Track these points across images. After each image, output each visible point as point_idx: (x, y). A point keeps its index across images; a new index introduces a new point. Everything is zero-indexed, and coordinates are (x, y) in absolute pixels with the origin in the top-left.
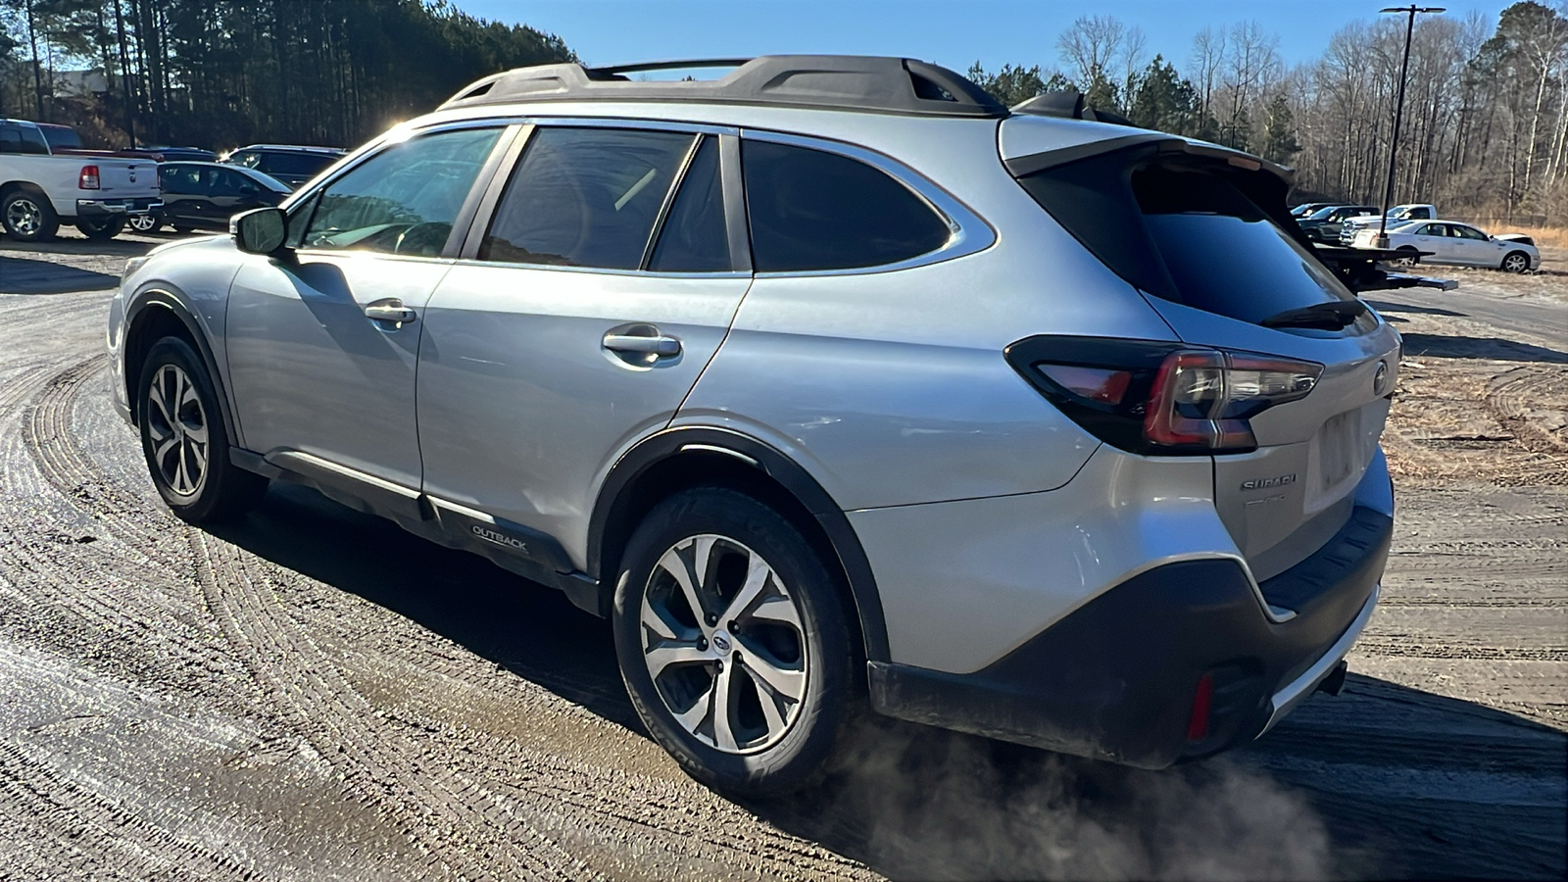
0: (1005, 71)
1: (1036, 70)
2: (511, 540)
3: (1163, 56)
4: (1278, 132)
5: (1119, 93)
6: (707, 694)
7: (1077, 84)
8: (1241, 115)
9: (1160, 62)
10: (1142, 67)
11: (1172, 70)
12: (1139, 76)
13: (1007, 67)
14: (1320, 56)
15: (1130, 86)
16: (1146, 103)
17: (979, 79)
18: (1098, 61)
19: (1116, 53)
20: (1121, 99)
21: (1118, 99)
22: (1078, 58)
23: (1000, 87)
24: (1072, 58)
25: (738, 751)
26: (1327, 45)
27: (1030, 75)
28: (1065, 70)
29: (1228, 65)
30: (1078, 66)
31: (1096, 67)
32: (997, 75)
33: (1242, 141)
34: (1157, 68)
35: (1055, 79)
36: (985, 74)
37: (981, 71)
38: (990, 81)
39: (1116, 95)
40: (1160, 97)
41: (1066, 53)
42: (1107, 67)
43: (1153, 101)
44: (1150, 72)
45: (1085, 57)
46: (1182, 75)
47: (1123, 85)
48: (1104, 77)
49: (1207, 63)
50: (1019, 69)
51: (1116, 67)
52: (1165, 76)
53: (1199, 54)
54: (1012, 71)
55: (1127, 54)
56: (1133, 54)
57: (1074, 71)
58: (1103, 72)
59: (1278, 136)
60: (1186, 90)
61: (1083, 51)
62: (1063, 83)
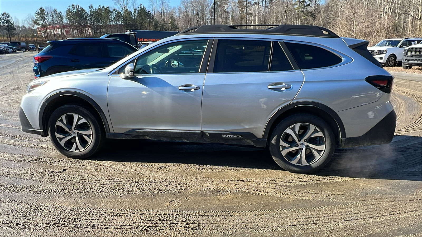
0: (99, 7)
1: (108, 7)
2: (236, 136)
3: (142, 4)
4: (173, 24)
5: (132, 14)
6: (299, 155)
7: (120, 11)
8: (163, 20)
9: (141, 6)
10: (137, 7)
11: (144, 8)
12: (137, 9)
13: (100, 6)
14: (179, 5)
15: (135, 12)
16: (140, 17)
17: (92, 10)
18: (125, 5)
19: (130, 3)
20: (133, 16)
21: (132, 15)
22: (119, 4)
23: (99, 12)
24: (118, 4)
25: (308, 164)
26: (180, 2)
27: (107, 9)
28: (116, 7)
29: (158, 7)
30: (120, 6)
31: (125, 7)
32: (97, 8)
33: (164, 26)
34: (141, 7)
35: (114, 10)
36: (94, 8)
37: (93, 7)
38: (96, 10)
39: (131, 14)
40: (143, 15)
41: (116, 2)
42: (127, 7)
43: (142, 16)
44: (139, 8)
45: (121, 4)
46: (147, 9)
47: (133, 12)
48: (127, 9)
49: (153, 6)
50: (103, 7)
51: (130, 7)
52: (143, 9)
53: (151, 4)
54: (101, 7)
55: (132, 3)
56: (134, 3)
57: (119, 8)
58: (127, 8)
59: (173, 25)
60: (149, 13)
61: (120, 2)
62: (117, 11)
